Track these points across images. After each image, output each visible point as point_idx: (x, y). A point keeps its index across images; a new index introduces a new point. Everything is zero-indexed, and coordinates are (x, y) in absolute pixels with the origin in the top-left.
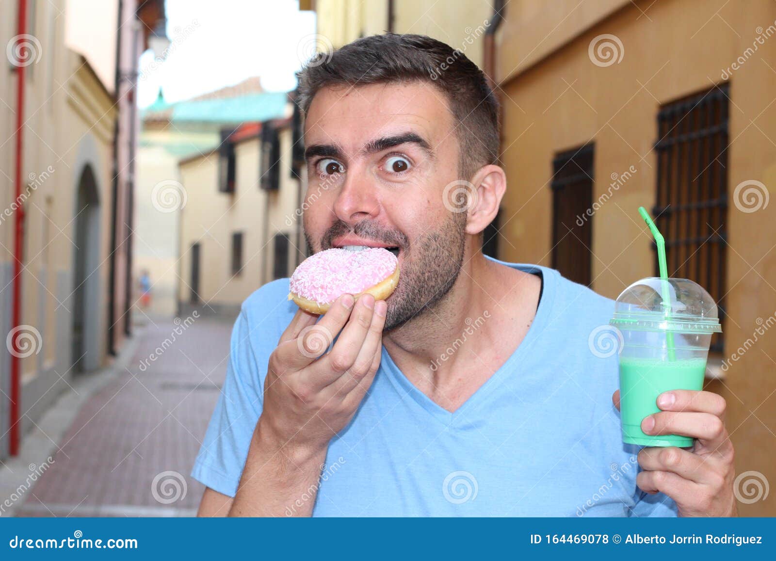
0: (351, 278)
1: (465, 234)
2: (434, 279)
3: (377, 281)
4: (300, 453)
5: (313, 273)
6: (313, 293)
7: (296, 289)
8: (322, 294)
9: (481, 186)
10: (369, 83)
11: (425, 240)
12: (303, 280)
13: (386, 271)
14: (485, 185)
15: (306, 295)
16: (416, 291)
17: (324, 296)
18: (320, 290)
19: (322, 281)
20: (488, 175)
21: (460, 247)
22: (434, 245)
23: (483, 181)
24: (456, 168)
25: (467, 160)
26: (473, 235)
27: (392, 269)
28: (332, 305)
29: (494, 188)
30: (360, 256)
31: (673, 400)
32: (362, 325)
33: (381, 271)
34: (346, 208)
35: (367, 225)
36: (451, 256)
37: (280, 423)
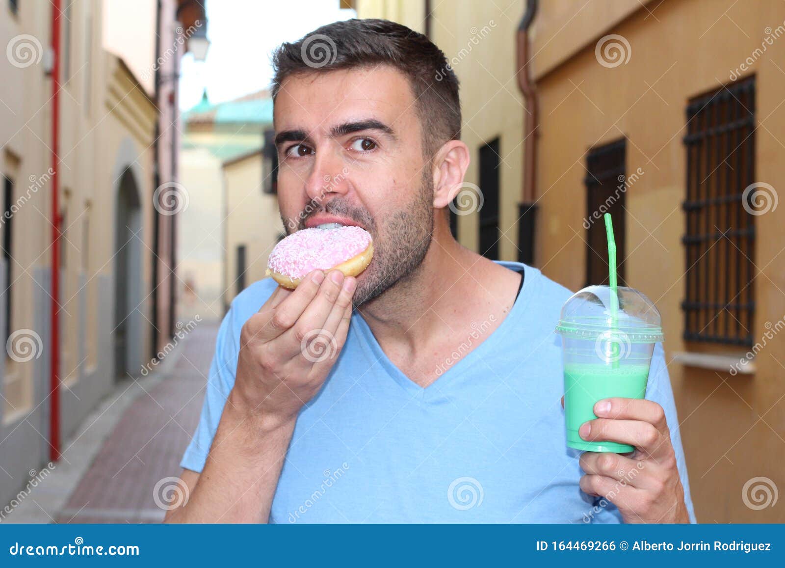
0: (321, 254)
1: (433, 209)
2: (405, 255)
3: (348, 257)
4: (269, 421)
5: (288, 249)
6: (286, 268)
7: (273, 264)
8: (294, 270)
9: (445, 161)
10: (332, 70)
11: (391, 219)
12: (278, 256)
13: (356, 247)
14: (448, 160)
15: (280, 271)
16: (390, 269)
17: (296, 271)
18: (293, 266)
19: (295, 256)
20: (452, 150)
21: (428, 222)
22: (401, 223)
23: (447, 156)
24: (420, 147)
25: (430, 138)
26: (440, 209)
27: (363, 247)
28: (304, 279)
29: (458, 162)
30: (336, 234)
31: (609, 407)
32: (328, 300)
33: (352, 247)
34: (317, 189)
35: (338, 203)
36: (419, 232)
37: (250, 392)
